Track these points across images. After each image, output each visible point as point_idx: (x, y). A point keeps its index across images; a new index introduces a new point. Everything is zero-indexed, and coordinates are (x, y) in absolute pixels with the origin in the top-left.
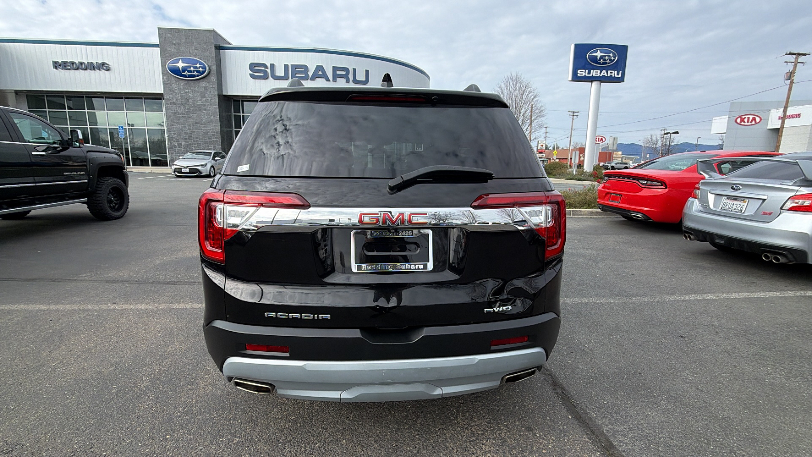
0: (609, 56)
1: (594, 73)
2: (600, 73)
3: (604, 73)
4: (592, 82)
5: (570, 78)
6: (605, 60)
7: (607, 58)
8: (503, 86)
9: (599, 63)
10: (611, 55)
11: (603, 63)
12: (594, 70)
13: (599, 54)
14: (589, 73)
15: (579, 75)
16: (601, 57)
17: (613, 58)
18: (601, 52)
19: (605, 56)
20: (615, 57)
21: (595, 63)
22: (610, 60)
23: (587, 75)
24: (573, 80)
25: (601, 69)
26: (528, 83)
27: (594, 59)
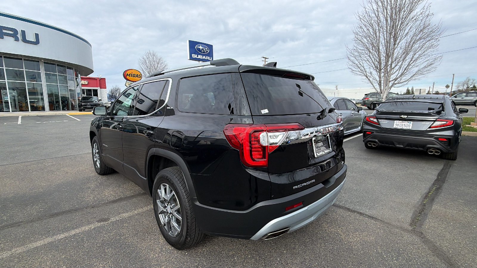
0: (205, 49)
1: (200, 57)
2: (203, 57)
3: (204, 57)
4: (199, 61)
5: (189, 58)
6: (204, 51)
7: (205, 50)
8: (145, 57)
9: (202, 52)
10: (206, 49)
11: (204, 52)
12: (199, 55)
13: (201, 47)
14: (198, 56)
15: (193, 57)
16: (202, 49)
17: (207, 50)
18: (202, 47)
19: (204, 49)
20: (208, 50)
21: (199, 52)
22: (206, 51)
23: (197, 57)
24: (190, 59)
25: (203, 55)
26: (161, 58)
27: (199, 49)
